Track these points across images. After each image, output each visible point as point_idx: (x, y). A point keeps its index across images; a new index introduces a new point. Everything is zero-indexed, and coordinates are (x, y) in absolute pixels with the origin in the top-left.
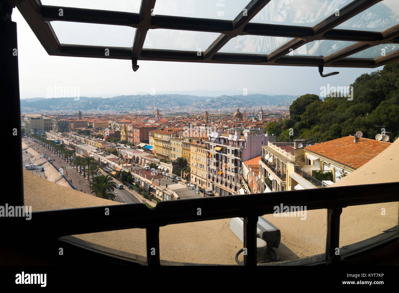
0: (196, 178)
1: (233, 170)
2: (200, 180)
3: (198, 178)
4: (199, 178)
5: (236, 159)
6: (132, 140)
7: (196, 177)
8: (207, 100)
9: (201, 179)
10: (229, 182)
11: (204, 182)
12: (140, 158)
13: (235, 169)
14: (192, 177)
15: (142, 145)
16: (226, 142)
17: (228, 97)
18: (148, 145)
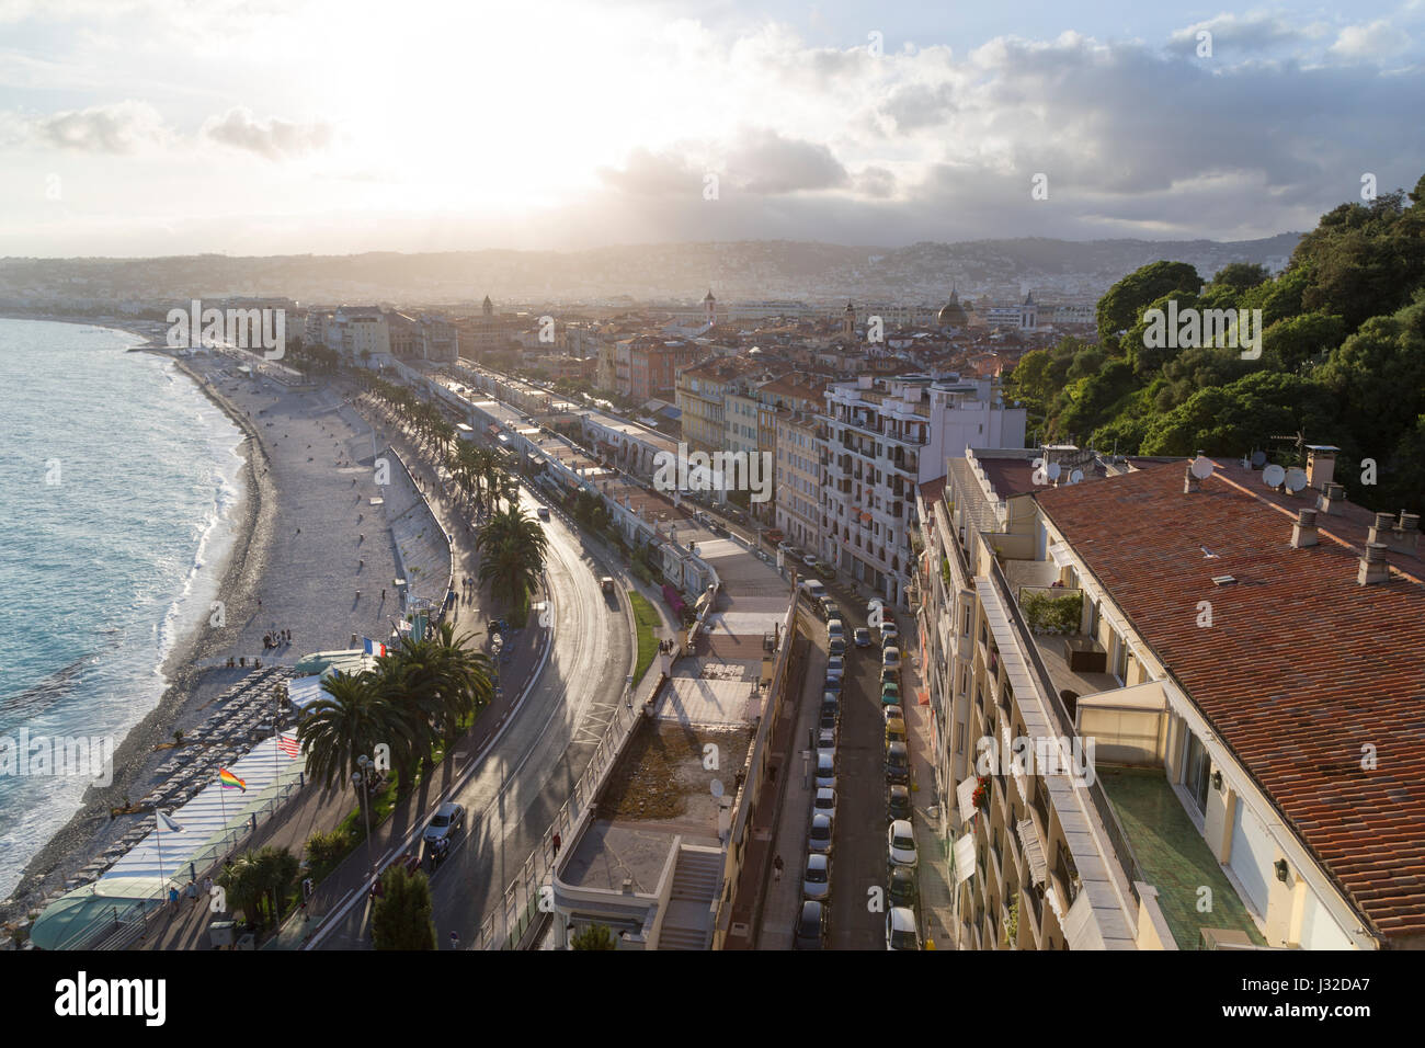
0: (789, 520)
1: (891, 509)
2: (800, 526)
3: (795, 519)
4: (798, 521)
5: (897, 476)
6: (628, 386)
7: (789, 515)
8: (870, 258)
9: (802, 524)
10: (878, 542)
11: (811, 533)
12: (641, 450)
13: (895, 504)
14: (780, 514)
15: (655, 405)
16: (874, 421)
17: (939, 247)
18: (670, 405)
